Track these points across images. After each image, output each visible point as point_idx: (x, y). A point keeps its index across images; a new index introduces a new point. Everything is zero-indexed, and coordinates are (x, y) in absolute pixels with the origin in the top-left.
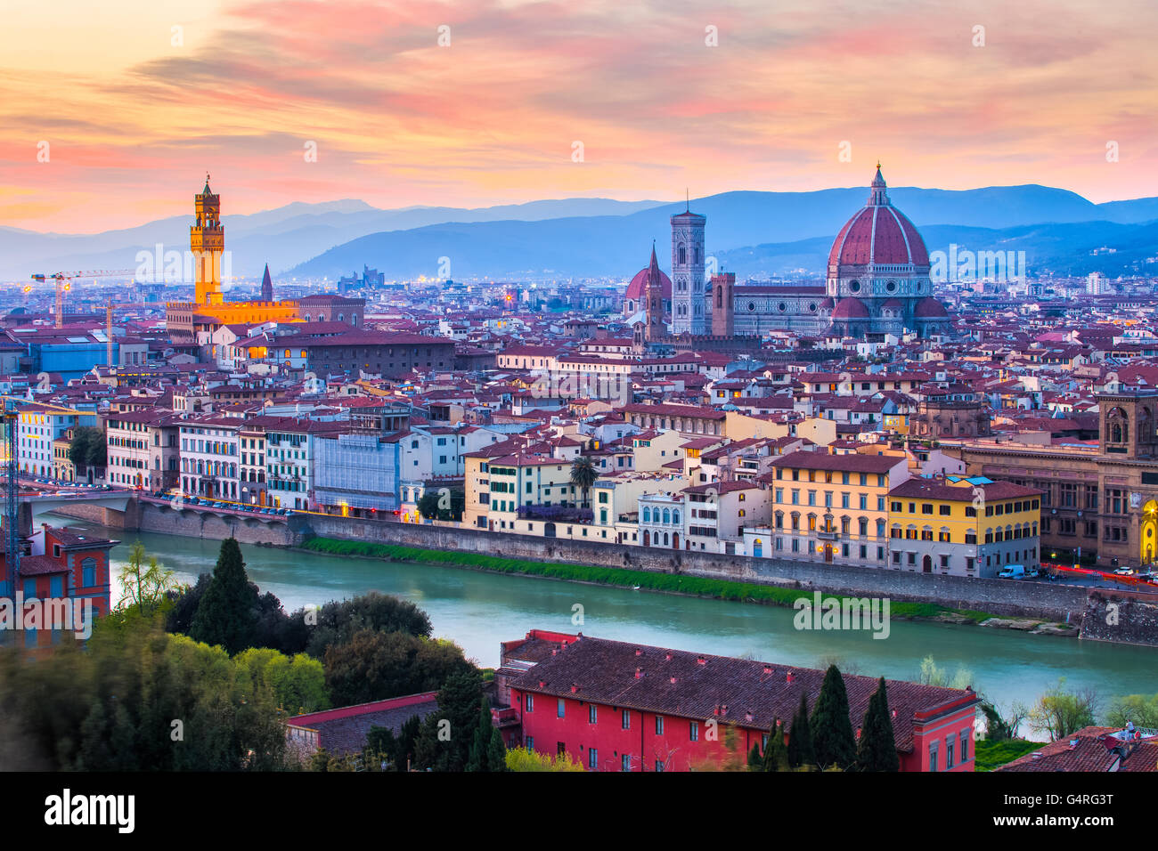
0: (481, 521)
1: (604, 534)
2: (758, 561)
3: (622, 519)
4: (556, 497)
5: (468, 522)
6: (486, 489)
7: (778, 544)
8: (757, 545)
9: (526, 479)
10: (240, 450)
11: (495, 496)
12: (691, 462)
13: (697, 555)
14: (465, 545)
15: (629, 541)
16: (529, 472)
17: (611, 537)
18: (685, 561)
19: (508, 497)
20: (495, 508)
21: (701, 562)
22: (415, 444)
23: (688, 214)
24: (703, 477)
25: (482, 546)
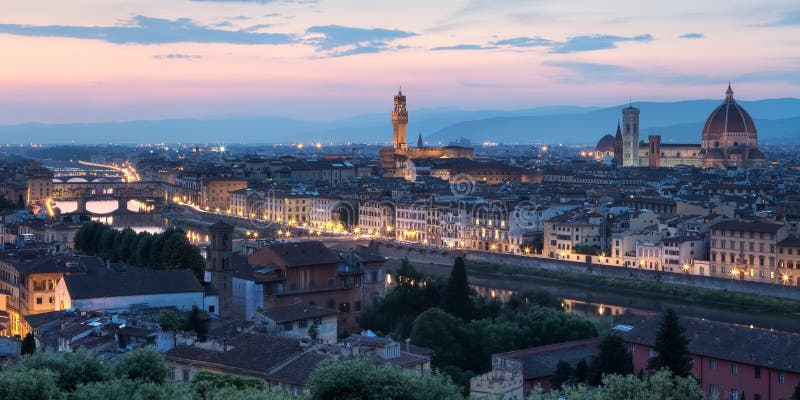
0: (552, 254)
1: (618, 262)
2: (702, 278)
3: (627, 255)
4: (591, 243)
5: (545, 254)
6: (555, 238)
7: (713, 269)
8: (702, 269)
9: (576, 233)
10: (427, 217)
11: (559, 242)
12: (662, 227)
13: (669, 274)
14: (544, 266)
15: (631, 266)
16: (577, 230)
17: (621, 264)
18: (663, 277)
19: (567, 243)
20: (559, 247)
21: (671, 278)
22: (517, 215)
23: (631, 108)
24: (668, 234)
25: (553, 267)
